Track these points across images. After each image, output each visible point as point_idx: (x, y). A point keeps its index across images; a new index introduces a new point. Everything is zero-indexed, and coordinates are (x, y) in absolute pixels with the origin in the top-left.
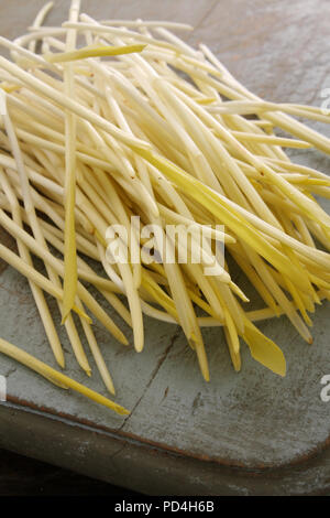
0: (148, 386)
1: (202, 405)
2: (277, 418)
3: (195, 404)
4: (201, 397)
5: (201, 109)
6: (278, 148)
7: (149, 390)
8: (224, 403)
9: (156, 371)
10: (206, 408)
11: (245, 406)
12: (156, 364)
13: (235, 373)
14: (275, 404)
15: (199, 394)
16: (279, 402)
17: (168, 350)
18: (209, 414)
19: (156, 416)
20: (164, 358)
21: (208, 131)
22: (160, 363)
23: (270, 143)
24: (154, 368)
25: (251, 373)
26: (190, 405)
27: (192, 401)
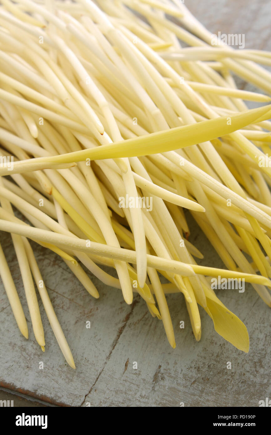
0: (108, 358)
1: (163, 379)
2: (239, 394)
3: (156, 378)
4: (162, 370)
5: (156, 56)
6: (239, 101)
7: (108, 363)
8: (185, 376)
9: (116, 342)
10: (167, 383)
11: (206, 380)
12: (116, 334)
13: (195, 342)
14: (237, 377)
15: (160, 366)
16: (240, 375)
17: (127, 318)
18: (170, 388)
19: (116, 392)
20: (124, 327)
21: (163, 81)
22: (120, 332)
23: (231, 96)
24: (114, 337)
25: (212, 343)
26: (150, 378)
27: (152, 375)
